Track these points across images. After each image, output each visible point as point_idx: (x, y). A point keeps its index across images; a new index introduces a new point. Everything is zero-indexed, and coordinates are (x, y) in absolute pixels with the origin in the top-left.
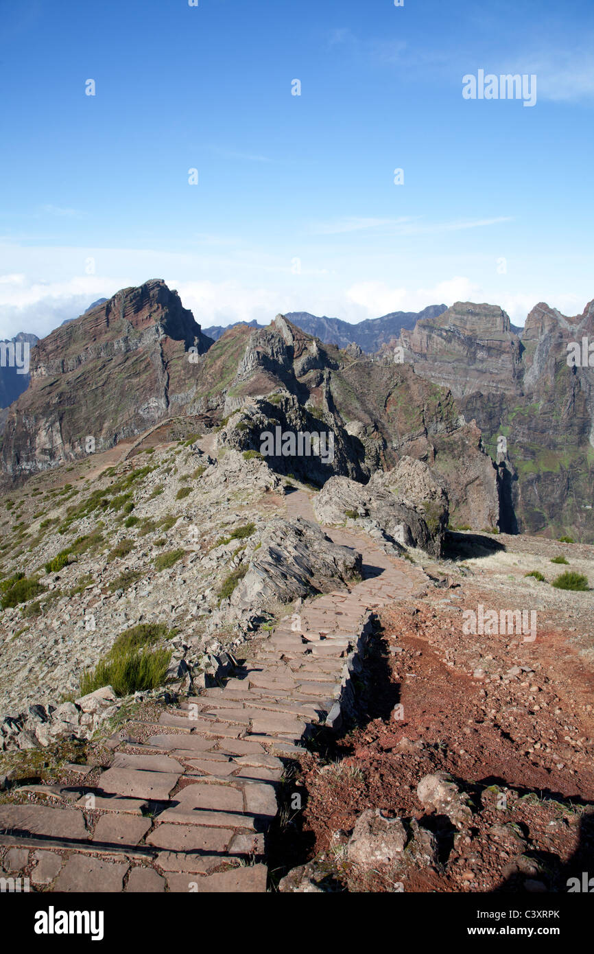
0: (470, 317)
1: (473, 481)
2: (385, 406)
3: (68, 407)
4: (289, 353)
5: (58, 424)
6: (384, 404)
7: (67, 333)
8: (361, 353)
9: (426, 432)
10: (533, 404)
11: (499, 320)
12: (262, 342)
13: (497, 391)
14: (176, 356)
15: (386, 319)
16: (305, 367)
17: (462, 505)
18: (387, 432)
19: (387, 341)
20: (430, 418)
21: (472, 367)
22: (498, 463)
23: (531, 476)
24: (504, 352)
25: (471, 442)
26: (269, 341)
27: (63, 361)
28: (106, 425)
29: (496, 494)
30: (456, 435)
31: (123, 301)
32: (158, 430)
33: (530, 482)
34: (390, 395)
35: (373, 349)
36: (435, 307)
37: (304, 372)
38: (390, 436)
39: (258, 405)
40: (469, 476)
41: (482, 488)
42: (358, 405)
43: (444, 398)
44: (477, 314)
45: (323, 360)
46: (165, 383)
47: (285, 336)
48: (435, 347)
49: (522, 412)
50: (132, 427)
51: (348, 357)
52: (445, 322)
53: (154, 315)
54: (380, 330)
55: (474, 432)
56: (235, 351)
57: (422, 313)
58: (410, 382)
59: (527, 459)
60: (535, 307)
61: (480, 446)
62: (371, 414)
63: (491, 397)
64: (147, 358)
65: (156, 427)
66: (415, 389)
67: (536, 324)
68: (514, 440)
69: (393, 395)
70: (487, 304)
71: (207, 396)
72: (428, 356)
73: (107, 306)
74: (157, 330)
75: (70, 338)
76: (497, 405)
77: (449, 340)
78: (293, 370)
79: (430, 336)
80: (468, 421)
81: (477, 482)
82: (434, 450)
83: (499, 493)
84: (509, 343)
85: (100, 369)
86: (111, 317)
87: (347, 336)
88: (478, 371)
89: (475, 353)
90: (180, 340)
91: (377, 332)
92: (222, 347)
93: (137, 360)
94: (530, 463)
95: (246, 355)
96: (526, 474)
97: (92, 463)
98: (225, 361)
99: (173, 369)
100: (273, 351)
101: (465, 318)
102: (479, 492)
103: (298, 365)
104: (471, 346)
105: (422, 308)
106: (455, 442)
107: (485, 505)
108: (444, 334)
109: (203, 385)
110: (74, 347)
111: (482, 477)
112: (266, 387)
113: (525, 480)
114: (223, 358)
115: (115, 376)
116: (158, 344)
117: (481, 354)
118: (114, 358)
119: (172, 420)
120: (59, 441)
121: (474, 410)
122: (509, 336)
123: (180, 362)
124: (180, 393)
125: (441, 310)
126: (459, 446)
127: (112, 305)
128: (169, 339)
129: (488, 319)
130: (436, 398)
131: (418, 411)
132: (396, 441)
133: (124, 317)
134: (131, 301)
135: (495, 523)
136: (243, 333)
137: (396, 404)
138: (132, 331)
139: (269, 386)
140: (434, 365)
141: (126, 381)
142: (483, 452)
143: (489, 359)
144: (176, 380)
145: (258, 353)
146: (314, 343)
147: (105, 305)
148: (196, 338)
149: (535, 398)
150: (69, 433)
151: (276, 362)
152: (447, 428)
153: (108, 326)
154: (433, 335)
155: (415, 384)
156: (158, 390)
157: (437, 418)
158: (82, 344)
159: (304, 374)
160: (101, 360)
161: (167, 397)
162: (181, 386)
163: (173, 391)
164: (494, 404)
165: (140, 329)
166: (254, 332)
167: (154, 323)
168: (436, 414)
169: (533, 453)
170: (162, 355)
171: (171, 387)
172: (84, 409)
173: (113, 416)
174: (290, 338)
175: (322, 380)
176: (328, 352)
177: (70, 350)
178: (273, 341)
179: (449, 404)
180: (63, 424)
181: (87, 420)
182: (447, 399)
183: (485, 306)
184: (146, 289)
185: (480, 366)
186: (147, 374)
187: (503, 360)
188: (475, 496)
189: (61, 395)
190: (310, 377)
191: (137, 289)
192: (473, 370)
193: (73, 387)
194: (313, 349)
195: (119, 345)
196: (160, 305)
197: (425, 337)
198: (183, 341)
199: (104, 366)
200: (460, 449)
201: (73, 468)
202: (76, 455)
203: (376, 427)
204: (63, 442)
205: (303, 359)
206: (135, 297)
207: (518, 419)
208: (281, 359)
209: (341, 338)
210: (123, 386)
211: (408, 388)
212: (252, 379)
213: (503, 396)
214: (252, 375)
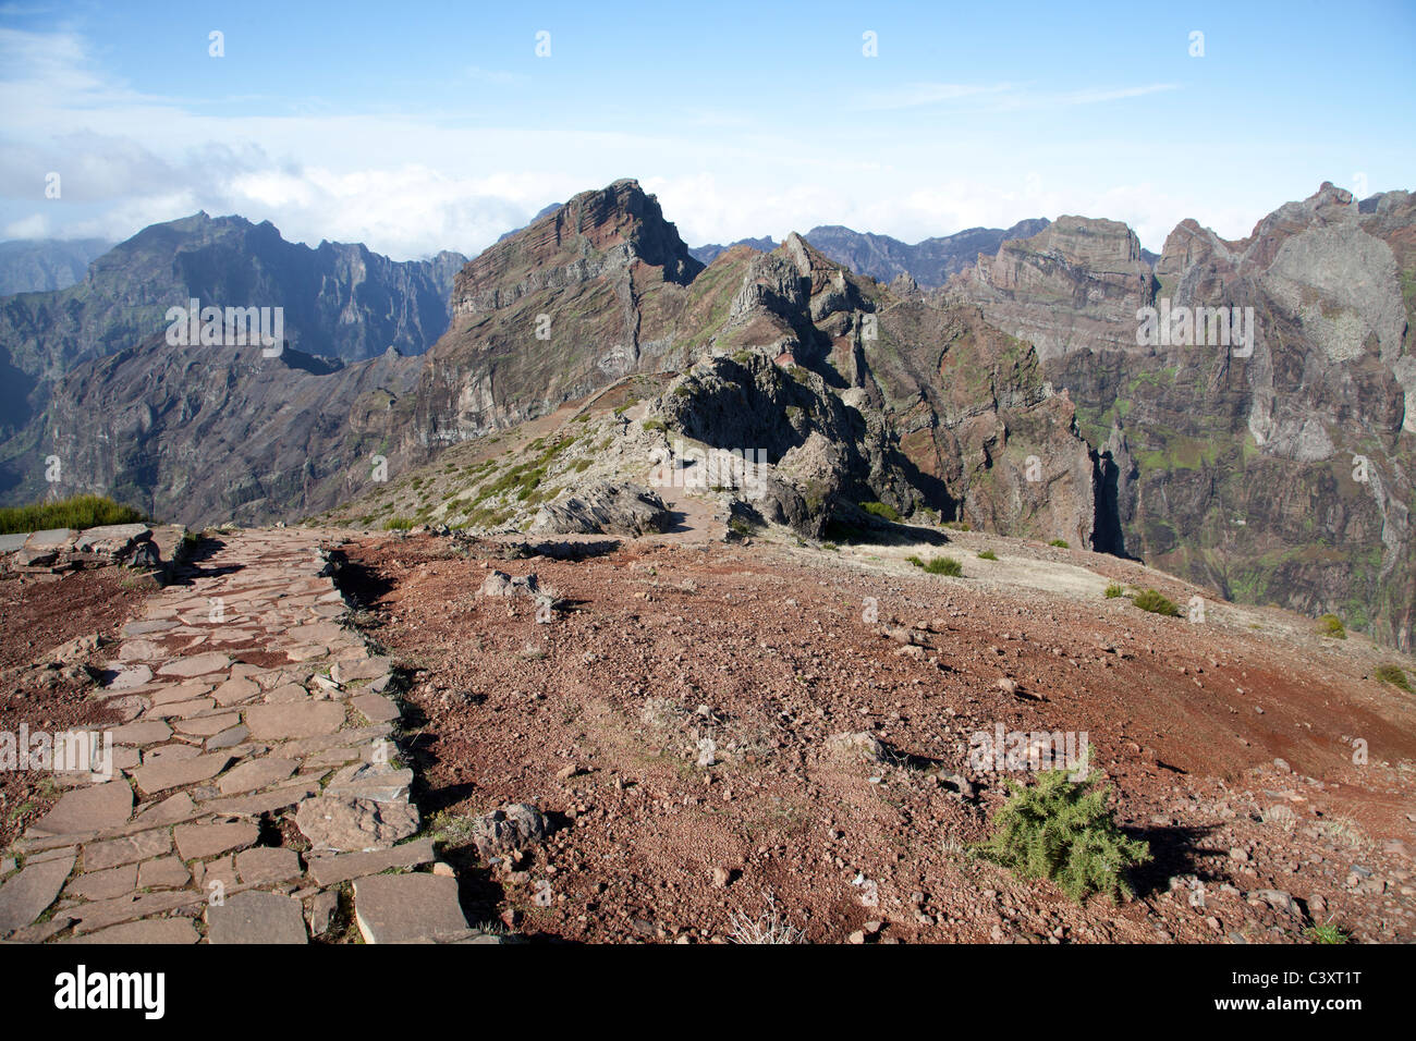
0: (1080, 238)
1: (1060, 477)
2: (939, 366)
3: (502, 356)
4: (805, 287)
5: (488, 379)
6: (937, 363)
7: (503, 254)
8: (916, 288)
9: (996, 404)
10: (1167, 369)
11: (1123, 243)
12: (766, 272)
13: (1115, 348)
14: (651, 287)
15: (959, 238)
16: (827, 308)
17: (1041, 510)
18: (939, 403)
19: (958, 270)
20: (1002, 384)
21: (1081, 312)
22: (1101, 453)
23: (1158, 473)
24: (1128, 291)
25: (1060, 421)
26: (776, 270)
27: (497, 293)
28: (553, 382)
29: (1091, 496)
30: (1039, 411)
31: (579, 210)
32: (612, 392)
33: (1157, 483)
34: (946, 350)
35: (938, 282)
36: (1032, 221)
37: (825, 314)
38: (943, 409)
39: (715, 365)
40: (1053, 470)
41: (1072, 487)
42: (899, 363)
43: (1023, 356)
44: (1091, 235)
45: (853, 300)
46: (635, 325)
47: (800, 263)
48: (1027, 280)
49: (1150, 380)
50: (589, 385)
51: (888, 295)
52: (1044, 245)
53: (623, 230)
54: (950, 254)
55: (1064, 407)
56: (729, 284)
57: (1012, 230)
58: (977, 333)
59: (1153, 448)
60: (1178, 226)
61: (1073, 427)
62: (917, 377)
63: (1104, 357)
64: (610, 290)
65: (609, 388)
66: (983, 343)
67: (1179, 250)
68: (1136, 421)
69: (950, 351)
70: (1106, 220)
71: (689, 345)
72: (1015, 294)
73: (558, 216)
74: (626, 251)
75: (507, 260)
76: (1113, 368)
77: (1048, 272)
78: (810, 313)
79: (1021, 264)
80: (1058, 389)
81: (1066, 478)
82: (1006, 430)
83: (1095, 496)
84: (1138, 278)
85: (547, 304)
86: (563, 232)
87: (901, 262)
88: (1089, 317)
89: (1085, 292)
90: (657, 265)
91: (945, 256)
92: (712, 278)
93: (596, 293)
94: (1158, 454)
95: (743, 289)
96: (1150, 470)
97: (523, 432)
98: (714, 299)
99: (646, 305)
100: (781, 284)
101: (1073, 239)
102: (1066, 492)
103: (816, 305)
104: (1080, 281)
105: (1013, 224)
106: (1037, 421)
107: (1075, 510)
108: (1042, 262)
109: (685, 329)
110: (511, 273)
111: (1072, 471)
112: (768, 335)
113: (1149, 479)
114: (713, 292)
115: (566, 314)
116: (626, 270)
117: (1094, 293)
118: (567, 289)
119: (630, 379)
120: (490, 402)
121: (1078, 375)
122: (1138, 268)
123: (657, 296)
124: (654, 340)
125: (1041, 226)
126: (1042, 426)
127: (565, 215)
128: (642, 263)
129: (1107, 241)
130: (1012, 357)
131: (985, 374)
132: (952, 415)
133: (581, 232)
134: (591, 209)
135: (1087, 537)
136: (743, 257)
137: (954, 363)
138: (591, 251)
139: (772, 334)
140: (1024, 307)
141: (582, 321)
142: (1077, 435)
143: (1106, 301)
144: (650, 321)
145: (760, 287)
146: (841, 275)
147: (556, 216)
148: (680, 262)
149: (1169, 360)
150: (503, 392)
151: (784, 300)
152: (1026, 400)
153: (559, 244)
154: (1025, 263)
155: (982, 335)
156: (625, 335)
157: (1012, 385)
158: (523, 270)
159: (824, 318)
160: (548, 292)
161: (637, 345)
162: (655, 330)
163: (646, 337)
164: (1109, 367)
165: (603, 249)
166: (756, 257)
167: (621, 241)
168: (1011, 379)
169: (1163, 441)
170: (631, 285)
171: (643, 331)
172: (524, 359)
173: (562, 370)
174: (807, 266)
175: (849, 326)
176: (861, 288)
177: (508, 277)
178: (781, 270)
179: (1030, 365)
180: (495, 380)
181: (528, 374)
182: (1027, 358)
183: (1103, 223)
184: (611, 192)
185: (1092, 311)
186: (610, 312)
187: (1127, 304)
188: (1060, 498)
189: (493, 339)
190: (833, 322)
191: (600, 193)
192: (1083, 316)
193: (510, 329)
194: (839, 282)
195: (573, 271)
196: (631, 215)
197: (1013, 267)
198: (661, 268)
199: (552, 300)
200: (1044, 430)
201: (499, 439)
202: (511, 422)
203: (924, 396)
204: (495, 405)
205: (824, 296)
206: (596, 204)
207: (1143, 390)
208: (792, 296)
209: (893, 265)
210: (577, 329)
211: (973, 340)
212: (749, 324)
213: (1122, 357)
214: (750, 318)
